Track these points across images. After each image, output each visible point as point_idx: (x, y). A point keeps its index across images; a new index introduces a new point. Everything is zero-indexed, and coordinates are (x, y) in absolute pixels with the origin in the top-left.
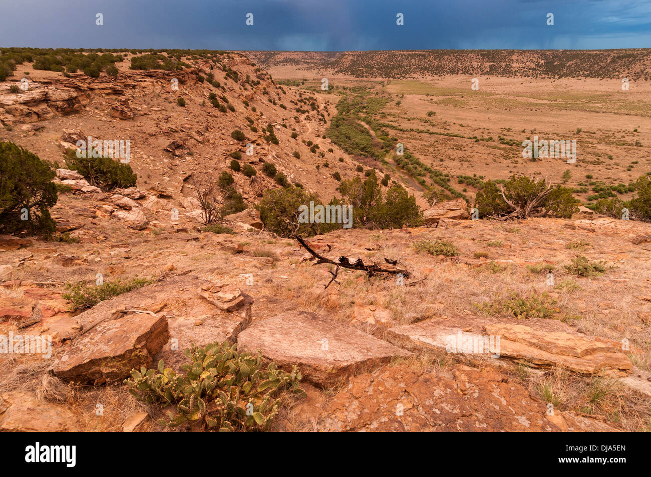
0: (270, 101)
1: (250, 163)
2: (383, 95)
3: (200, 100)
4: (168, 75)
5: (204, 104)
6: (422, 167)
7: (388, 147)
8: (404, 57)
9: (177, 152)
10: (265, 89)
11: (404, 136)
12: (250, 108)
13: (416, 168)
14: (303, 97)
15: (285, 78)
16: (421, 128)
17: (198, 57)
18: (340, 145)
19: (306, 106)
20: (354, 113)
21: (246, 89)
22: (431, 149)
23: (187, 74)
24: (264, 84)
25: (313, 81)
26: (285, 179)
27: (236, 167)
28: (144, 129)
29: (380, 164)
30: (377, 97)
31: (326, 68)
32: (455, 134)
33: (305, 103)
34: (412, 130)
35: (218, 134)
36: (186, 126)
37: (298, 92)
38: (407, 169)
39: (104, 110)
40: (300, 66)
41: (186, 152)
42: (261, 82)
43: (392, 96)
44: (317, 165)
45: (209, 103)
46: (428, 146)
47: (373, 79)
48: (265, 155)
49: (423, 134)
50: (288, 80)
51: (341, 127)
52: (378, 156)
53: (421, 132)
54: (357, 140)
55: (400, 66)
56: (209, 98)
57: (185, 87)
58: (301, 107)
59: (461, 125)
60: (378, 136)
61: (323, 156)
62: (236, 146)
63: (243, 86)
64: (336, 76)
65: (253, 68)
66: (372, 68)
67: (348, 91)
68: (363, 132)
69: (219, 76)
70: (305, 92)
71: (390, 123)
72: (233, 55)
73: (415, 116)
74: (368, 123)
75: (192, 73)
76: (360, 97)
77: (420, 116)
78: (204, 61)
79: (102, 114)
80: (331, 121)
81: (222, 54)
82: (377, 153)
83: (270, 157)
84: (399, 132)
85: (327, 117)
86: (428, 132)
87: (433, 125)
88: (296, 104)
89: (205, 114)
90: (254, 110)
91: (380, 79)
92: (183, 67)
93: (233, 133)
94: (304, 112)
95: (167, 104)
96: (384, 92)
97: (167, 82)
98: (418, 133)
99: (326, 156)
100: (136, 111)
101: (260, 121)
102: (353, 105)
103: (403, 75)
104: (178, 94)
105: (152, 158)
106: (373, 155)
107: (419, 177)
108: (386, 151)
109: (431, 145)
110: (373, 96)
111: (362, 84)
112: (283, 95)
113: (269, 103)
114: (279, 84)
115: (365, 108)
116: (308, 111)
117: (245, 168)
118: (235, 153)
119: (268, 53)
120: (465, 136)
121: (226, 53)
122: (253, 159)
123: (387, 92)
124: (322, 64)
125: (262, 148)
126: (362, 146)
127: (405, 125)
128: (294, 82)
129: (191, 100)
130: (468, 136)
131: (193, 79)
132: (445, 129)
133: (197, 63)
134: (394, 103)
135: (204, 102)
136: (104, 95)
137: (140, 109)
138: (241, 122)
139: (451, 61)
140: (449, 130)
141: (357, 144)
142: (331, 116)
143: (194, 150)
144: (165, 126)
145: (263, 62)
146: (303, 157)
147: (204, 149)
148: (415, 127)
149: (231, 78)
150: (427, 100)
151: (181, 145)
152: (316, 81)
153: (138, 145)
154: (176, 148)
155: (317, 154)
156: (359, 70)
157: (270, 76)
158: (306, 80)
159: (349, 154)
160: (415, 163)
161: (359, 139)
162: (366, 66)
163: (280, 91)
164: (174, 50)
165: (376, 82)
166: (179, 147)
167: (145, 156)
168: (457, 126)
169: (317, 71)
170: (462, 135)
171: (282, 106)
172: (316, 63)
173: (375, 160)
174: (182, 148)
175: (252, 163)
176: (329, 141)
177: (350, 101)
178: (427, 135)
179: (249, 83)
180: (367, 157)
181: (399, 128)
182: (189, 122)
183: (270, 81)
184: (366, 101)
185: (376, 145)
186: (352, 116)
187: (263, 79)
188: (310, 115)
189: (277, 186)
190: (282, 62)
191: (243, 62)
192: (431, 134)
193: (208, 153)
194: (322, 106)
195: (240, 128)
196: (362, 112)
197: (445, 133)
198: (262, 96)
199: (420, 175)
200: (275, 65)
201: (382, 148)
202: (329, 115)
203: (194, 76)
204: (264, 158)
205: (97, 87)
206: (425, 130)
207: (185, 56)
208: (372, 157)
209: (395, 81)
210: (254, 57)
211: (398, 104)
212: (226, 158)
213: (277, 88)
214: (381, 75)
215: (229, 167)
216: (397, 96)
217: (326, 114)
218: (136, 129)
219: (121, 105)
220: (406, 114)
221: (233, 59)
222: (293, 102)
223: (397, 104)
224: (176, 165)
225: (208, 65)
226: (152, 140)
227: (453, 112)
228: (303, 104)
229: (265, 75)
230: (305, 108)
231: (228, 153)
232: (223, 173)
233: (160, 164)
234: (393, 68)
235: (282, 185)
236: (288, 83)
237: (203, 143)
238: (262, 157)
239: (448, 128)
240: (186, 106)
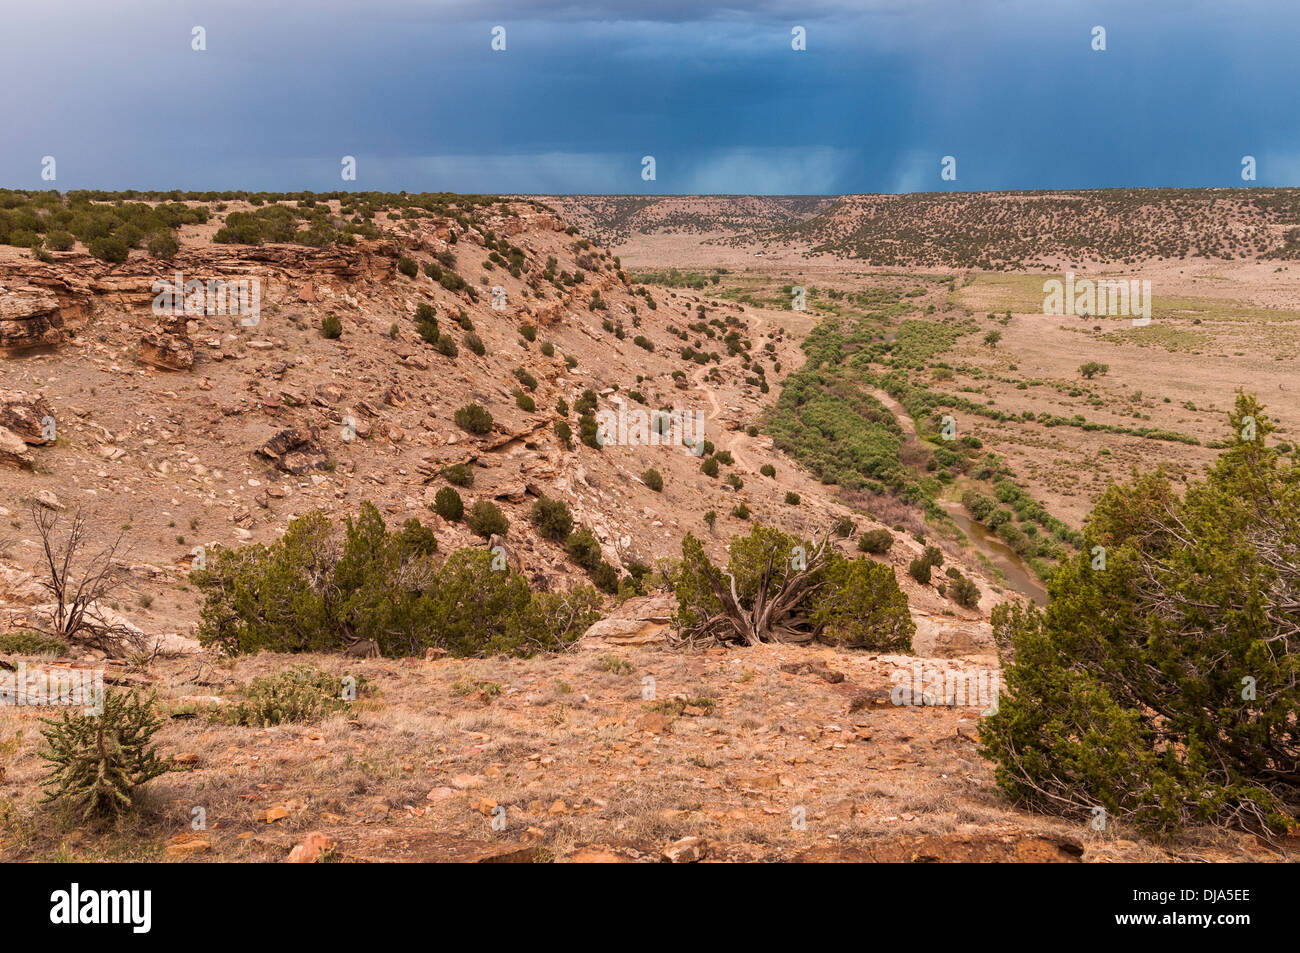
0: (607, 327)
1: (498, 498)
2: (949, 315)
3: (386, 323)
4: (309, 257)
5: (394, 334)
6: (1051, 530)
7: (949, 464)
8: (1015, 209)
9: (291, 462)
10: (596, 294)
11: (1002, 433)
12: (535, 346)
13: (1031, 532)
14: (710, 317)
15: (666, 265)
16: (1058, 412)
17: (420, 210)
18: (803, 455)
19: (712, 343)
20: (855, 366)
21: (539, 296)
22: (1086, 477)
23: (368, 254)
24: (594, 281)
25: (746, 275)
26: (593, 549)
27: (450, 509)
28: (213, 396)
29: (918, 517)
30: (930, 319)
31: (787, 239)
32: (1168, 428)
33: (711, 335)
34: (1030, 417)
35: (417, 413)
36: (333, 390)
37: (694, 305)
38: (1004, 533)
39: (120, 345)
40: (712, 235)
41: (314, 462)
42: (589, 276)
43: (976, 316)
44: (708, 511)
45: (409, 330)
46: (1077, 467)
47: (924, 270)
48: (549, 477)
49: (1064, 431)
50: (674, 273)
51: (811, 403)
52: (915, 491)
53: (1058, 423)
54: (855, 443)
55: (1006, 235)
56: (417, 318)
57: (353, 288)
58: (698, 345)
59: (1190, 407)
60: (920, 433)
61: (738, 486)
62: (464, 449)
63: (533, 286)
64: (813, 261)
65: (569, 240)
66: (920, 239)
67: (844, 303)
68: (875, 419)
69: (470, 260)
70: (715, 304)
71: (961, 395)
72: (518, 206)
73: (1042, 375)
74: (896, 393)
75: (380, 252)
76: (879, 319)
77: (1056, 375)
78: (435, 223)
79: (113, 356)
80: (783, 384)
81: (487, 203)
82: (911, 484)
83: (562, 484)
84: (987, 421)
85: (774, 374)
86: (1079, 423)
87: (1098, 405)
88: (684, 337)
89: (390, 358)
90: (548, 351)
91: (943, 270)
92: (358, 237)
93: (459, 414)
94: (703, 360)
95: (292, 331)
96: (951, 307)
97: (304, 276)
98: (1048, 425)
99: (747, 487)
100: (205, 350)
101: (560, 380)
102: (854, 341)
103: (1014, 259)
104: (327, 306)
105: (218, 474)
106: (898, 488)
107: (1040, 560)
108: (942, 477)
109: (1087, 464)
110: (919, 316)
111: (891, 284)
112: (650, 312)
113: (604, 333)
114: (638, 284)
115: (889, 349)
116: (716, 357)
117: (477, 508)
118: (458, 469)
119: (624, 201)
120: (1200, 438)
121: (498, 201)
122: (509, 486)
123: (960, 307)
124: (777, 230)
125: (543, 458)
126: (868, 461)
127: (1010, 402)
128: (690, 277)
129: (361, 322)
130: (1211, 438)
131: (380, 268)
132: (1137, 416)
133: (414, 226)
134: (979, 338)
135: (395, 329)
136: (129, 307)
137: (217, 343)
138: (492, 383)
139: (1162, 219)
140: (1147, 418)
141: (853, 453)
142: (784, 373)
143: (339, 457)
144: (272, 389)
145: (611, 225)
146: (672, 488)
147: (369, 454)
148: (1038, 407)
149: (503, 265)
150: (1084, 332)
151: (305, 443)
152: (755, 275)
153: (189, 439)
154: (290, 449)
155: (721, 480)
156: (882, 245)
157: (617, 260)
158: (724, 272)
159: (826, 483)
160: (1032, 517)
161: (861, 438)
162: (901, 235)
163: (640, 300)
164: (363, 195)
165: (930, 279)
166: (297, 446)
167: (200, 469)
168: (1177, 410)
169: (759, 246)
170: (1191, 435)
171: (641, 342)
172: (758, 226)
173: (906, 503)
174: (305, 452)
175: (504, 498)
176: (768, 442)
177: (846, 332)
178: (1077, 433)
179: (551, 280)
180: (880, 493)
181: (990, 408)
182: (341, 381)
183: (614, 273)
184: (895, 329)
185: (912, 459)
186: (849, 372)
187: (595, 270)
188: (719, 367)
189: (569, 569)
190: (664, 223)
191: (542, 226)
192: (1088, 429)
193: (377, 466)
194: (759, 344)
195: (486, 399)
196: (881, 362)
197: (1135, 429)
198: (587, 313)
199: (1043, 554)
200: (643, 231)
201: (931, 468)
202: (778, 369)
203: (385, 260)
204: (542, 486)
205: (114, 286)
206: (1070, 417)
207: (386, 210)
208: (895, 492)
209: (988, 275)
210: (587, 211)
211: (992, 339)
212: (427, 482)
213: (631, 293)
214: (946, 258)
215: (431, 508)
216: (991, 317)
217: (768, 365)
218: (191, 395)
219: (166, 331)
220: (1012, 368)
221: (516, 215)
222: (675, 332)
223: (988, 340)
224: (279, 497)
225: (445, 231)
226: (228, 426)
227: (1166, 367)
228: (704, 336)
229: (603, 258)
230: (711, 347)
231: (437, 468)
232: (408, 524)
233: (238, 492)
234: (982, 240)
235: (584, 565)
236: (671, 279)
237: (371, 437)
238: (535, 481)
239: (1144, 412)
240: (343, 336)
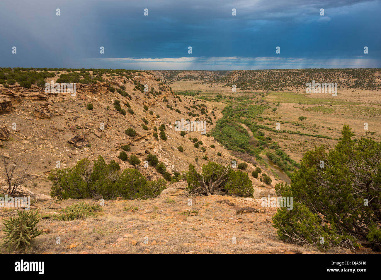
0: (168, 107)
1: (137, 154)
2: (262, 103)
3: (106, 105)
4: (84, 87)
5: (108, 108)
6: (291, 163)
7: (263, 145)
8: (280, 74)
9: (78, 144)
10: (165, 97)
11: (277, 136)
12: (148, 112)
13: (286, 163)
14: (196, 104)
15: (185, 89)
16: (293, 130)
17: (115, 74)
18: (222, 142)
19: (197, 111)
20: (236, 117)
21: (149, 98)
22: (301, 148)
23: (100, 86)
24: (164, 94)
25: (206, 92)
26: (164, 168)
27: (123, 157)
28: (56, 126)
29: (254, 159)
30: (257, 105)
31: (217, 83)
32: (323, 135)
33: (197, 109)
34: (285, 131)
35: (114, 131)
36: (90, 124)
37: (192, 101)
38: (278, 164)
39: (28, 111)
40: (197, 81)
41: (85, 145)
42: (163, 92)
43: (270, 104)
44: (196, 158)
45: (113, 108)
46: (299, 145)
47: (255, 91)
48: (152, 148)
49: (295, 135)
50: (186, 92)
51: (224, 128)
52: (253, 152)
53: (293, 133)
54: (236, 139)
55: (278, 81)
56: (115, 104)
57: (96, 96)
58: (193, 112)
59: (329, 129)
60: (254, 136)
61: (204, 151)
62: (128, 140)
63: (147, 95)
64: (225, 89)
65: (157, 82)
66: (254, 83)
67: (233, 100)
68: (242, 132)
69: (130, 88)
70: (198, 100)
71: (266, 126)
72: (143, 73)
73: (288, 120)
74: (248, 125)
75: (104, 86)
76: (243, 104)
77: (292, 120)
78: (120, 78)
79: (26, 114)
80: (217, 122)
81: (135, 72)
82: (252, 150)
83: (155, 150)
84: (273, 133)
85: (214, 120)
86: (299, 133)
87: (304, 128)
88: (189, 109)
89: (107, 115)
90: (151, 113)
91: (261, 91)
92: (98, 81)
93: (126, 131)
94: (194, 116)
95: (79, 108)
96: (263, 101)
97: (82, 92)
98: (290, 134)
99: (207, 151)
100: (53, 113)
101: (155, 121)
102: (236, 111)
103: (280, 88)
104: (89, 100)
105: (57, 148)
106: (249, 151)
107: (288, 171)
108: (261, 148)
109: (301, 145)
110: (254, 104)
111: (246, 95)
112: (180, 102)
113: (167, 108)
114: (177, 95)
115: (246, 113)
116: (198, 115)
117: (131, 157)
118: (126, 146)
119: (173, 72)
120: (332, 137)
121: (137, 72)
122: (140, 151)
123: (265, 101)
124: (215, 80)
125: (150, 143)
126: (240, 144)
127: (278, 127)
128: (191, 93)
129: (98, 105)
130: (335, 137)
131: (104, 90)
132: (315, 131)
133: (114, 78)
134: (271, 110)
135: (108, 107)
136: (31, 101)
137: (57, 111)
138: (136, 122)
139: (321, 77)
140: (317, 132)
141: (236, 141)
142: (217, 119)
143: (92, 143)
144: (73, 124)
145: (169, 78)
146: (186, 151)
147: (101, 142)
148: (287, 129)
149: (139, 89)
150: (300, 108)
151: (82, 139)
152: (209, 92)
153: (48, 138)
154: (78, 141)
155: (200, 149)
156: (244, 84)
157: (171, 88)
158: (200, 91)
159: (228, 150)
160: (286, 159)
161: (238, 137)
162: (249, 81)
163: (177, 99)
164: (99, 70)
165: (257, 93)
166: (80, 140)
167: (52, 147)
168: (326, 130)
169: (210, 84)
170: (330, 136)
171: (177, 111)
172: (210, 79)
173: (251, 155)
174: (83, 141)
175: (139, 154)
176: (213, 138)
177: (234, 108)
178: (298, 136)
179: (152, 94)
180: (244, 153)
181: (274, 129)
182: (93, 122)
183: (170, 92)
184: (247, 107)
185: (252, 143)
186: (235, 119)
187: (165, 91)
188: (199, 118)
189: (157, 174)
190: (184, 78)
191: (150, 78)
192: (301, 135)
193: (103, 145)
194: (210, 111)
195: (134, 127)
196: (244, 116)
197: (314, 135)
198: (162, 103)
199: (289, 170)
200: (178, 80)
201: (258, 146)
202: (215, 118)
203: (106, 88)
204: (150, 151)
205: (27, 95)
206: (296, 131)
207: (106, 74)
208: (248, 152)
209: (273, 92)
210: (162, 75)
211: (274, 110)
212: (117, 150)
213: (174, 97)
214: (261, 88)
215: (118, 157)
216: (274, 104)
217: (213, 117)
218: (49, 126)
219: (42, 108)
220: (280, 118)
221: (142, 76)
222: (187, 108)
223: (273, 110)
224: (74, 154)
225: (122, 80)
226: (60, 135)
227: (323, 118)
228: (195, 109)
229: (167, 87)
230: (196, 112)
231: (120, 146)
232: (111, 162)
233: (62, 153)
234: (271, 83)
235: (162, 173)
236: (186, 93)
237: (101, 137)
238: (148, 150)
239: (317, 130)
240: (93, 109)
